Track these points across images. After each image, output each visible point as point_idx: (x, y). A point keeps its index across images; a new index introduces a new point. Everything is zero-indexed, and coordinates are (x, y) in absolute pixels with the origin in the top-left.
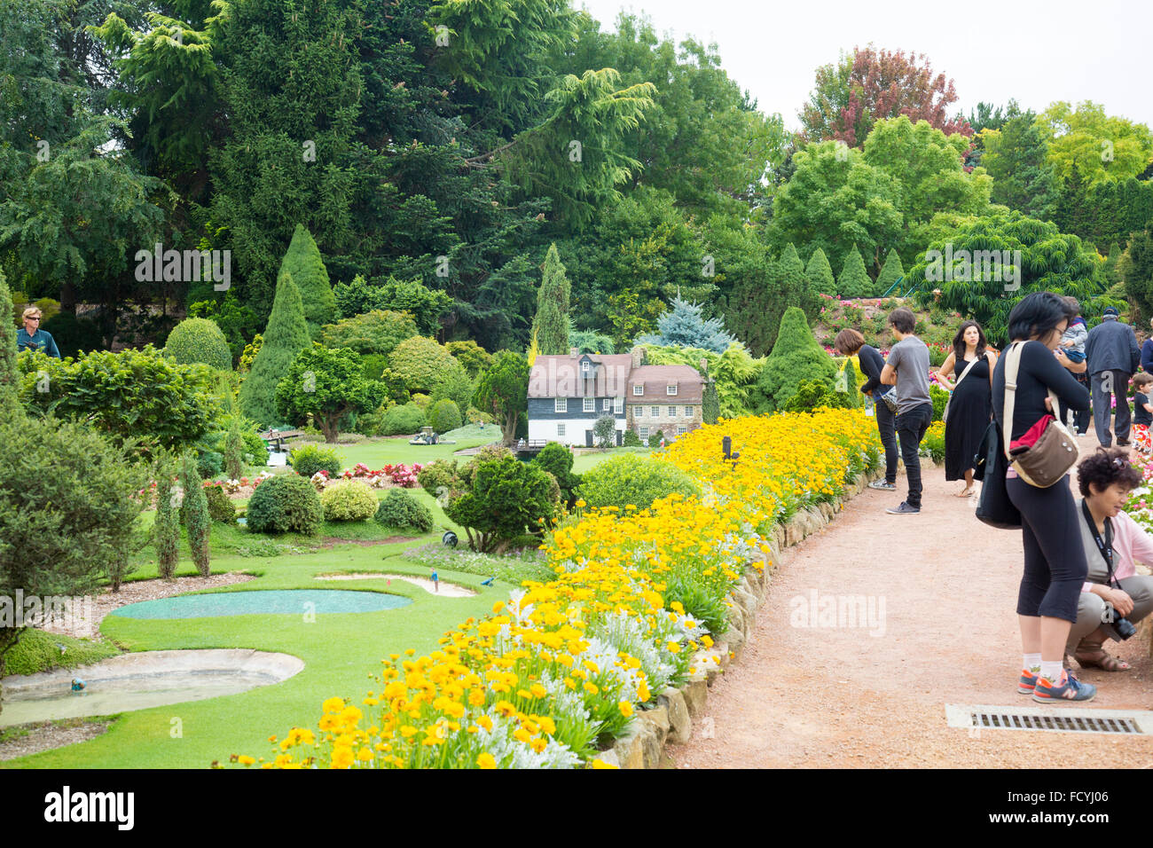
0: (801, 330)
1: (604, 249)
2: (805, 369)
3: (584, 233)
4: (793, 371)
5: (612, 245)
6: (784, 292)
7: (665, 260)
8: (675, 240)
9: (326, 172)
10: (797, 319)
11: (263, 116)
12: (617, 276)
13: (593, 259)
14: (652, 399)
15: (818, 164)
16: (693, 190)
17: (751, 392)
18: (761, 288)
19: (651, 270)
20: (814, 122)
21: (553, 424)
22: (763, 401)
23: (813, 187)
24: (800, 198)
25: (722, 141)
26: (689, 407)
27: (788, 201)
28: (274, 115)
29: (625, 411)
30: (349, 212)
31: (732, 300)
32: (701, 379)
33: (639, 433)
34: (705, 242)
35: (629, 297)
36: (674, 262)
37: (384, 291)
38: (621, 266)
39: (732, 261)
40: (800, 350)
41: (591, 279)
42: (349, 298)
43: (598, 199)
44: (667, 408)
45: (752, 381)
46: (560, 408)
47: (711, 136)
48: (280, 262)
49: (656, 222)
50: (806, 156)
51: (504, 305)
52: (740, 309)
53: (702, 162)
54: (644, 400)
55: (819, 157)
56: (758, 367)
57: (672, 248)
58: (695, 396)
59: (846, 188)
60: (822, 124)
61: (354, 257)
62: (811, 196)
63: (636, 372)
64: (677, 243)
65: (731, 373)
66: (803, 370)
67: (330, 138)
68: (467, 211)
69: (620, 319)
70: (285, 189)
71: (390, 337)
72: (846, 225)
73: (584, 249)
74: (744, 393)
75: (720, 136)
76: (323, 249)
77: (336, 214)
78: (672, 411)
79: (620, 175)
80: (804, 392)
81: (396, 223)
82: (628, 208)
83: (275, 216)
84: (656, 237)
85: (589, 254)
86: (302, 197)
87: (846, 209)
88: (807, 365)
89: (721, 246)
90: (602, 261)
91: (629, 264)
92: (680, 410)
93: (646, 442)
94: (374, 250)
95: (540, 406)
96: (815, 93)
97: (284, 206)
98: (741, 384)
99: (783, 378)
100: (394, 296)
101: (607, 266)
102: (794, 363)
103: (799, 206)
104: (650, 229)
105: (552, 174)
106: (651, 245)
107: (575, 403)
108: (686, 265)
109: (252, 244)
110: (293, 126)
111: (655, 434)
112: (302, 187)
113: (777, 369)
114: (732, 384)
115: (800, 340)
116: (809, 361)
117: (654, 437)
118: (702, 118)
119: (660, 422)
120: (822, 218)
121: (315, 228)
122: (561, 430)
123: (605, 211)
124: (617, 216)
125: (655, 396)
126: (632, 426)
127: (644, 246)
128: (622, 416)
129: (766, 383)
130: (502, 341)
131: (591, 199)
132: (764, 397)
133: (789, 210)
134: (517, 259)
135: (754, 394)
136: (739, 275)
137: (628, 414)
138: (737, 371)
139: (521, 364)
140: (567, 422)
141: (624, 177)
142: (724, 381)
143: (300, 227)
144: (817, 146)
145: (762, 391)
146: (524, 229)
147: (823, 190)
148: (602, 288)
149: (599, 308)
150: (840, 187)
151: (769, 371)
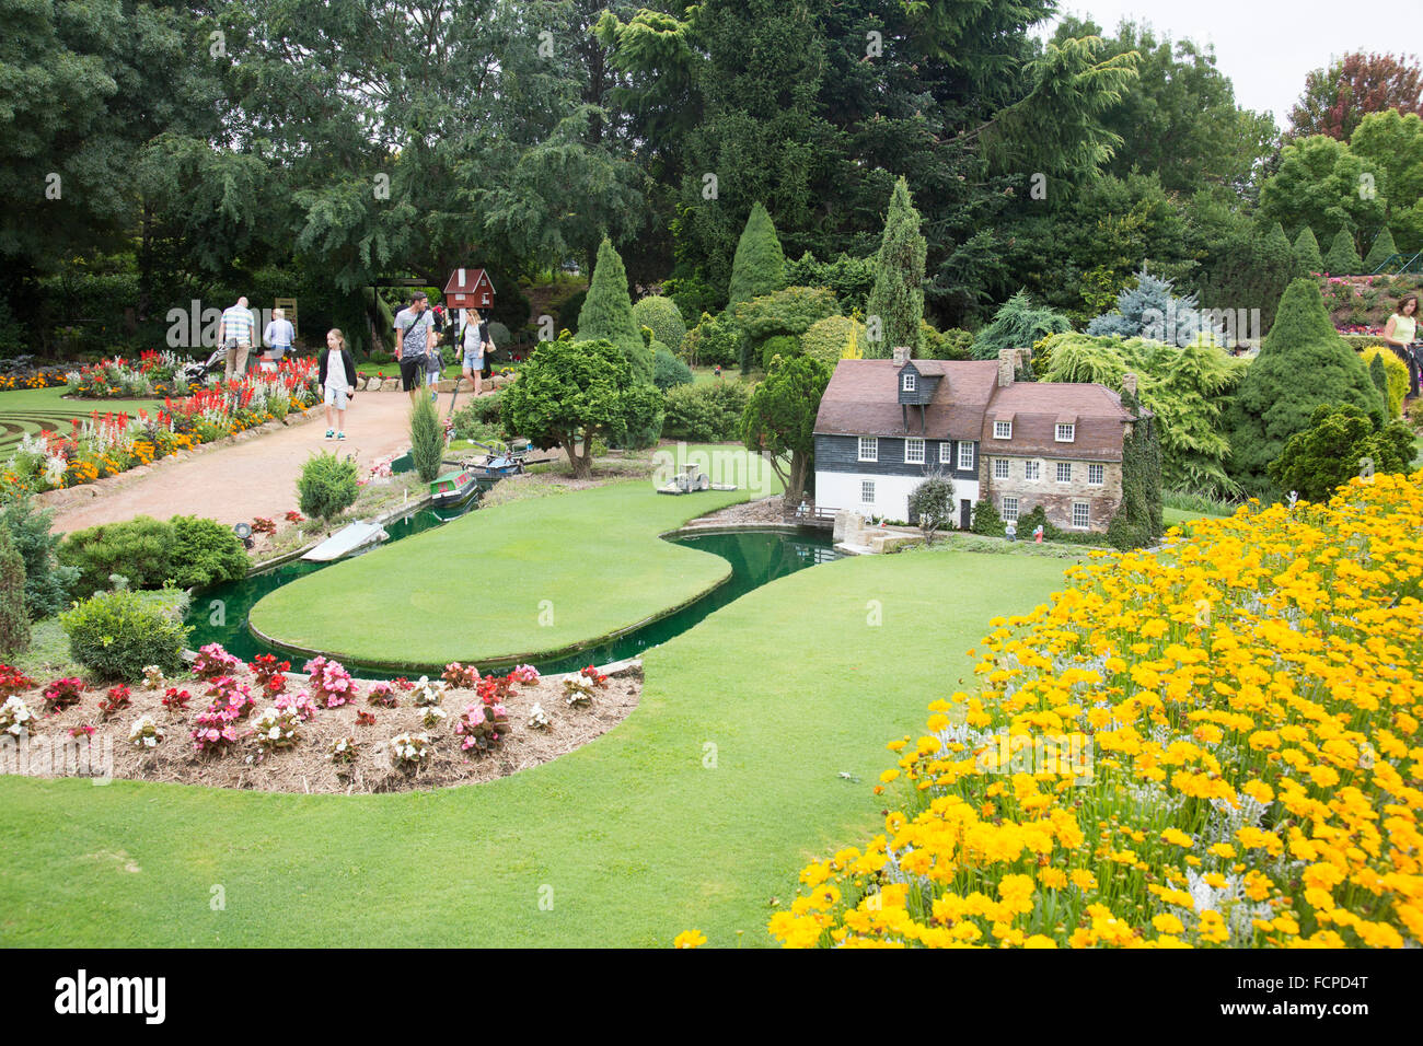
0: (1313, 315)
1: (1081, 226)
2: (1318, 375)
3: (1061, 211)
4: (1296, 378)
5: (1089, 222)
6: (1271, 269)
7: (1143, 236)
8: (1156, 216)
9: (784, 148)
10: (1307, 298)
11: (730, 97)
12: (1093, 253)
13: (1069, 236)
14: (1028, 448)
15: (1304, 156)
16: (1183, 179)
17: (1226, 406)
18: (1247, 264)
19: (1128, 246)
20: (1302, 121)
21: (855, 480)
22: (1245, 422)
23: (1300, 177)
24: (1286, 187)
25: (1213, 132)
26: (1096, 465)
27: (1274, 191)
28: (740, 95)
29: (976, 466)
30: (808, 188)
31: (1214, 276)
32: (1121, 413)
33: (1001, 506)
34: (1187, 218)
35: (1104, 275)
36: (1153, 239)
37: (834, 268)
38: (1097, 242)
39: (1216, 237)
40: (1309, 346)
41: (1066, 256)
42: (796, 274)
43: (1076, 176)
44: (1053, 465)
45: (1228, 390)
46: (867, 453)
47: (1202, 127)
48: (738, 240)
49: (1136, 198)
50: (1293, 150)
51: (967, 282)
52: (1222, 286)
53: (1193, 153)
54: (1012, 447)
55: (1306, 149)
56: (1239, 369)
57: (1152, 224)
58: (1109, 446)
59: (1332, 177)
60: (1310, 123)
61: (814, 234)
62: (1296, 185)
63: (1004, 394)
64: (1157, 220)
65: (1195, 379)
66: (1313, 376)
67: (792, 114)
68: (932, 187)
69: (1093, 296)
70: (744, 167)
71: (804, 317)
72: (1330, 210)
73: (1059, 227)
74: (1215, 409)
75: (1212, 127)
76: (780, 226)
77: (794, 190)
78: (1064, 472)
79: (1103, 152)
80: (1326, 430)
81: (859, 199)
82: (1111, 186)
83: (735, 195)
84: (1136, 213)
85: (1065, 232)
86: (761, 174)
87: (1331, 196)
88: (1320, 369)
89: (1205, 222)
90: (1077, 239)
91: (1106, 241)
92: (1080, 470)
93: (1011, 526)
94: (836, 227)
95: (835, 448)
96: (1305, 96)
97: (744, 184)
98: (1211, 395)
99: (1278, 388)
100: (842, 273)
101: (1083, 242)
102: (1299, 365)
103: (1285, 194)
104: (1129, 205)
105: (1030, 151)
106: (1130, 221)
107: (892, 447)
108: (1166, 241)
109: (712, 223)
110: (756, 105)
111: (1029, 511)
112: (762, 164)
113: (1270, 373)
114: (1196, 395)
115: (1310, 330)
116: (1324, 362)
117: (1028, 517)
118: (1195, 113)
119: (1038, 491)
120: (1306, 204)
121: (772, 207)
122: (868, 493)
123: (1083, 189)
124: (1096, 193)
125: (1033, 441)
126: (988, 494)
127: (1122, 222)
128: (972, 476)
129: (1251, 394)
130: (965, 319)
131: (1070, 176)
132: (1246, 416)
133: (1275, 199)
134: (981, 235)
135: (1231, 411)
136: (1223, 251)
137: (982, 472)
138: (1205, 376)
139: (816, 372)
140: (879, 480)
141: (1106, 156)
142: (1184, 390)
143: (757, 204)
144: (1305, 141)
145: (1243, 406)
146: (992, 204)
147: (1309, 179)
148: (1076, 265)
149: (1072, 285)
150: (1326, 176)
151: (1256, 376)
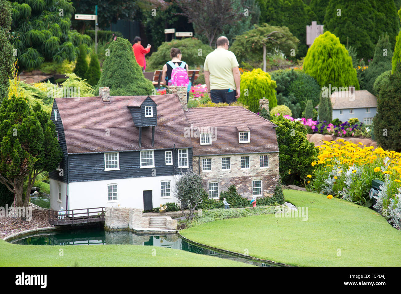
14: (223, 149)
21: (103, 185)
26: (264, 156)
29: (191, 164)
33: (208, 189)
44: (239, 158)
46: (110, 164)
54: (213, 150)
58: (270, 143)
78: (245, 162)
92: (254, 160)
95: (85, 163)
107: (130, 158)
111: (226, 190)
119: (230, 176)
122: (112, 194)
125: (225, 145)
137: (195, 168)
140: (122, 184)
